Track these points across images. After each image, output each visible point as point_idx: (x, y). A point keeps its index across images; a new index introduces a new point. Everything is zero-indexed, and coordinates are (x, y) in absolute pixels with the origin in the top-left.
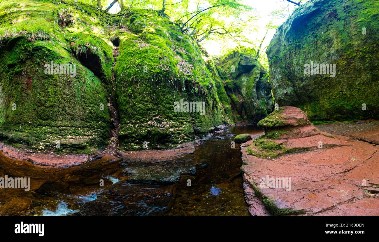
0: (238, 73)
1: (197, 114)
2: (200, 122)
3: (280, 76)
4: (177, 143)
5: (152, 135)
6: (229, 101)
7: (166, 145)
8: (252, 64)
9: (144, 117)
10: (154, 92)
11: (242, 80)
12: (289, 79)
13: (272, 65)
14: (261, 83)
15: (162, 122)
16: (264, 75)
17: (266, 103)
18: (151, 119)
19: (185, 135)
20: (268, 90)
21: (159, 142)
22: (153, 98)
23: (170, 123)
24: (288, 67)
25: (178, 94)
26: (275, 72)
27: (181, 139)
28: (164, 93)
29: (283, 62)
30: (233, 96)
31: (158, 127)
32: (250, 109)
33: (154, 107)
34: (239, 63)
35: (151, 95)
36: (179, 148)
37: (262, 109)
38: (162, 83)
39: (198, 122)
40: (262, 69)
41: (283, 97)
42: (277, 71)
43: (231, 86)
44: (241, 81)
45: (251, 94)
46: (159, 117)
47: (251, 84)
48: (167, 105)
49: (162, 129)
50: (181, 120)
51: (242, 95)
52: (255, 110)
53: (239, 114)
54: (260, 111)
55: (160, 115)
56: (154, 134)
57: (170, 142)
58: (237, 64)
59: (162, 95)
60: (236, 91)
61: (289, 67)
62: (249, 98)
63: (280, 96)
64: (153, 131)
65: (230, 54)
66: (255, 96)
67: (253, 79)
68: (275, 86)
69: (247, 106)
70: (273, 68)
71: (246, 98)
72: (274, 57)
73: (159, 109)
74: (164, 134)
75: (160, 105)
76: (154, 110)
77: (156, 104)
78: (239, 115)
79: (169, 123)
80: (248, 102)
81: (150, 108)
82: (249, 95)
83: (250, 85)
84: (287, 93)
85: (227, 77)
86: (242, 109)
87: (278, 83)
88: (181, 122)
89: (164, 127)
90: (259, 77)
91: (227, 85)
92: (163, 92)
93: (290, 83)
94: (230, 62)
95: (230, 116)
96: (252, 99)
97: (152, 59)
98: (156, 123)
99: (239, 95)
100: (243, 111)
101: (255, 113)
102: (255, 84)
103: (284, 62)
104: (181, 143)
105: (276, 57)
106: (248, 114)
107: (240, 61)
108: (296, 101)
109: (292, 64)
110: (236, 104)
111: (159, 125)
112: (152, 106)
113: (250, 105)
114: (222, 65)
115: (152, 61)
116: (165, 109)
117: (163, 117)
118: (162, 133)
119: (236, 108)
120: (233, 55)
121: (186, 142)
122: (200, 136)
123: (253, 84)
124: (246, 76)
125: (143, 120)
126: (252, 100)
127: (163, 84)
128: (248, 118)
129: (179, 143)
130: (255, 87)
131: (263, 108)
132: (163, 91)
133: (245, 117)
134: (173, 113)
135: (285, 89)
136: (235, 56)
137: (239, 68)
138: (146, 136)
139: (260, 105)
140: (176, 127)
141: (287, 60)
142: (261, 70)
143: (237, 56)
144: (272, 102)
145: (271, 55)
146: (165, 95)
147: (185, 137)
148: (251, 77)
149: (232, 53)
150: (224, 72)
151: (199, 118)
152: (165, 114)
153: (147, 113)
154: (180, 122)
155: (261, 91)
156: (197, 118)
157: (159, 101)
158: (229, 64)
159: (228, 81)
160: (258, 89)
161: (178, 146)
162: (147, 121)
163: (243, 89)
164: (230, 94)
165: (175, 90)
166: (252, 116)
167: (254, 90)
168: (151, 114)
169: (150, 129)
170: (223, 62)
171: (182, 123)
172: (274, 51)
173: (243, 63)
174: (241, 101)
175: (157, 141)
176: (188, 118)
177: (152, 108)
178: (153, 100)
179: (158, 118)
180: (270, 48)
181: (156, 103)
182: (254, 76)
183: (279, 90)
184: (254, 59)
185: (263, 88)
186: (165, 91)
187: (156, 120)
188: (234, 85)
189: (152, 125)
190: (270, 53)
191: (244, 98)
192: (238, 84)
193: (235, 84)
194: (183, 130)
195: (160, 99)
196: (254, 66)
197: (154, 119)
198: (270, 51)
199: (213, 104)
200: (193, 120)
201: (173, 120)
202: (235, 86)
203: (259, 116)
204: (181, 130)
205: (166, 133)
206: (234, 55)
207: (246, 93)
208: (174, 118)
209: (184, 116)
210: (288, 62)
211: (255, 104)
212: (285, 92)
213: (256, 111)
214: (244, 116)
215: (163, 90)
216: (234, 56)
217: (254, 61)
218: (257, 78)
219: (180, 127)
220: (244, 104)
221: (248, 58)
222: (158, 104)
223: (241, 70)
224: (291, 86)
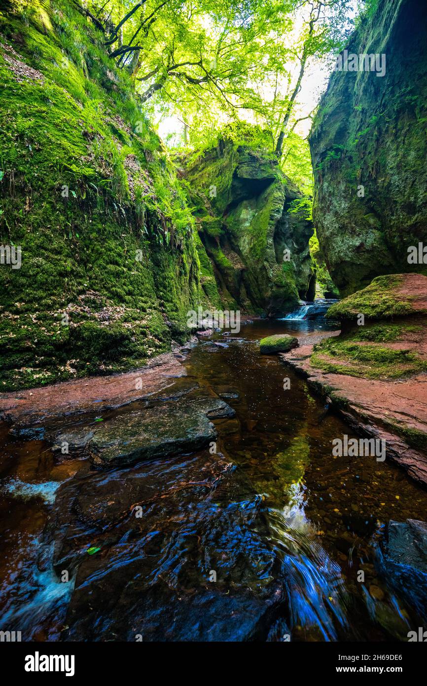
0: (231, 199)
1: (169, 291)
2: (174, 308)
3: (345, 205)
4: (145, 356)
5: (83, 339)
6: (211, 266)
7: (121, 363)
8: (265, 175)
9: (54, 294)
10: (76, 228)
11: (242, 216)
12: (371, 210)
13: (323, 175)
14: (284, 223)
15: (103, 307)
16: (293, 203)
17: (294, 271)
18: (73, 300)
19: (156, 336)
20: (301, 240)
21: (103, 358)
22: (75, 245)
23: (122, 310)
24: (370, 176)
25: (133, 242)
26: (331, 194)
27: (149, 347)
28: (103, 236)
29: (355, 163)
30: (221, 256)
31: (95, 319)
32: (258, 285)
33: (79, 269)
34: (235, 171)
35: (68, 235)
36: (152, 367)
37: (287, 284)
38: (96, 207)
39: (172, 311)
40: (289, 188)
41: (350, 254)
42: (336, 192)
43: (215, 231)
44: (238, 221)
45: (263, 251)
46: (93, 294)
47: (262, 226)
48: (111, 266)
49: (107, 323)
50: (142, 304)
51: (239, 252)
52: (272, 288)
53: (233, 296)
54: (282, 290)
55: (95, 290)
56: (88, 337)
57: (130, 354)
58: (229, 175)
59: (97, 240)
60: (226, 243)
61: (374, 176)
62: (259, 260)
63: (342, 254)
64: (86, 329)
65: (211, 148)
66: (272, 255)
67: (268, 214)
68: (328, 228)
69: (251, 278)
70: (326, 184)
71: (250, 261)
72: (332, 153)
73: (90, 274)
74: (116, 336)
75: (93, 263)
76: (78, 276)
77: (83, 262)
78: (234, 300)
79: (118, 310)
80: (254, 269)
81: (69, 269)
82: (259, 252)
83: (260, 229)
84: (362, 244)
85: (204, 208)
86: (240, 286)
87: (337, 222)
88: (142, 307)
89: (109, 319)
90: (282, 208)
91: (205, 230)
92: (98, 232)
93: (372, 221)
94: (210, 169)
95: (216, 301)
96: (265, 263)
97: (63, 130)
98: (87, 309)
99: (233, 253)
100: (243, 291)
101: (270, 293)
102: (273, 228)
103: (359, 163)
104: (152, 356)
105: (337, 150)
106: (255, 296)
107: (237, 168)
108: (386, 263)
109: (385, 166)
110: (227, 275)
111: (96, 315)
112: (74, 265)
113: (260, 276)
114: (191, 178)
115: (65, 137)
116: (106, 275)
117: (105, 295)
118: (111, 332)
119: (226, 282)
120: (218, 149)
121: (160, 353)
122: (180, 340)
123: (268, 227)
124: (251, 206)
125: (50, 302)
126: (264, 266)
127: (98, 210)
128: (253, 304)
129: (148, 356)
130: (272, 234)
131: (290, 283)
132: (99, 230)
133: (247, 303)
134: (125, 287)
135: (358, 235)
136: (222, 154)
137: (233, 186)
138: (67, 343)
139: (282, 276)
140: (135, 319)
141: (367, 157)
142: (286, 190)
143: (228, 153)
144: (311, 269)
145: (322, 146)
146: (104, 240)
147: (157, 342)
148: (264, 210)
149: (216, 145)
150: (198, 194)
151: (172, 302)
152: (108, 289)
153: (60, 284)
154: (140, 309)
155: (284, 244)
156: (168, 301)
157: (89, 255)
158: (209, 174)
159: (208, 218)
160: (278, 239)
161: (149, 362)
162: (62, 305)
163: (242, 240)
164: (214, 251)
165: (126, 230)
166: (263, 299)
167: (270, 241)
168: (73, 285)
169: (75, 325)
170: (194, 170)
171: (144, 310)
172: (332, 135)
173: (245, 172)
174: (238, 266)
175: (98, 355)
176: (153, 301)
177: (72, 271)
178: (73, 250)
179: (92, 297)
180: (322, 126)
181: (82, 260)
182: (270, 207)
183: (339, 239)
184: (270, 161)
185: (288, 235)
186: (105, 230)
187: (87, 302)
188: (222, 229)
189: (79, 314)
190: (319, 142)
191: (244, 259)
192: (230, 226)
193: (224, 227)
194: (151, 327)
195: (92, 250)
196: (271, 180)
197: (82, 300)
198: (319, 135)
199: (191, 271)
200: (161, 305)
201: (127, 303)
202: (223, 232)
203: (278, 300)
204: (146, 327)
205: (121, 334)
206: (221, 150)
207: (251, 249)
208: (127, 298)
209: (146, 295)
210: (370, 164)
211: (271, 274)
212: (357, 244)
213: (274, 289)
214: (244, 300)
215: (100, 226)
216: (219, 154)
217: (272, 168)
218: (278, 211)
219: (143, 319)
220: (245, 274)
221: (258, 159)
222: (88, 261)
223: (239, 192)
224: (375, 228)
